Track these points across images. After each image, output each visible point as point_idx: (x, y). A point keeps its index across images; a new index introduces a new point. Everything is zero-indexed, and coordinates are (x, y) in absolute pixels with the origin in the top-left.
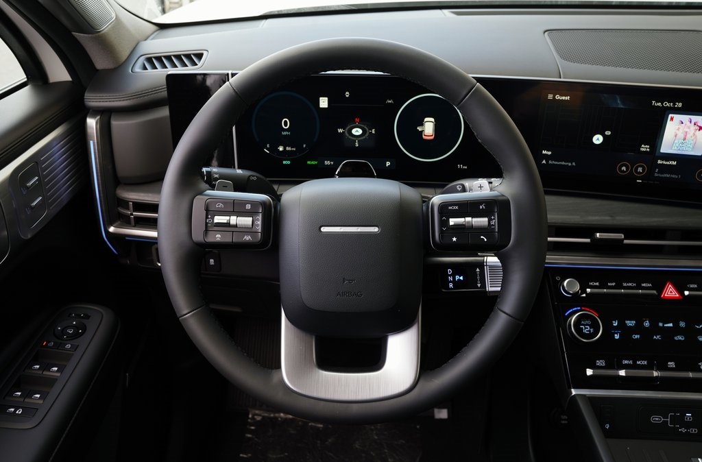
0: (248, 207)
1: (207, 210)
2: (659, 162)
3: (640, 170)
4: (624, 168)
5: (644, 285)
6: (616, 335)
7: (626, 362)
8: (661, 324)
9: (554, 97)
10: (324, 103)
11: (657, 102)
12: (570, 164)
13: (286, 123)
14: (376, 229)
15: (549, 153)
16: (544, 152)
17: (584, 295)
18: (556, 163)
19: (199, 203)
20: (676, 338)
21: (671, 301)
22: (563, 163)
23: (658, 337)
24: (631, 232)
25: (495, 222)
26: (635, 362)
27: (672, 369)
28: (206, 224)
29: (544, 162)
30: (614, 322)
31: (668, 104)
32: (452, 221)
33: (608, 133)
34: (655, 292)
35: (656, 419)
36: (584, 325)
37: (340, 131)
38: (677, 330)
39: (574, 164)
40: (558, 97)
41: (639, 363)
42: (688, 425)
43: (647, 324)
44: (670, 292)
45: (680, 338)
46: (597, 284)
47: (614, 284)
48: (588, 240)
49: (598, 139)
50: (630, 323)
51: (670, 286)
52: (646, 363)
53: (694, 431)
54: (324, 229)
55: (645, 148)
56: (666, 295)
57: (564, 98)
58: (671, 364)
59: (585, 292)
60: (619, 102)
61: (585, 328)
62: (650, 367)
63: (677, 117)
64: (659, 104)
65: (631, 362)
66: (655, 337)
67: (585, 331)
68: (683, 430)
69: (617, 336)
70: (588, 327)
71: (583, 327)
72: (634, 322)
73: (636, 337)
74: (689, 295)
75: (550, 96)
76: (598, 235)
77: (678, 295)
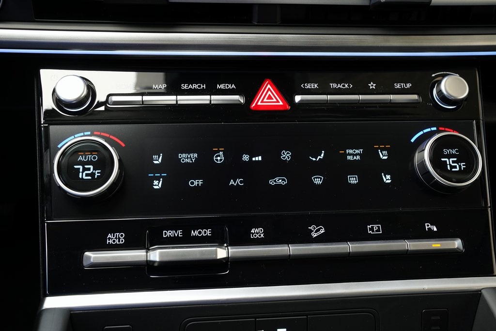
5: (222, 86)
6: (156, 182)
7: (169, 233)
8: (246, 158)
20: (272, 182)
21: (270, 114)
23: (238, 181)
26: (187, 233)
30: (155, 157)
34: (240, 99)
36: (83, 163)
38: (274, 167)
41: (194, 233)
43: (219, 158)
44: (268, 97)
45: (280, 181)
47: (163, 86)
50: (187, 158)
51: (269, 86)
52: (208, 232)
56: (259, 103)
58: (257, 232)
61: (84, 169)
62: (217, 240)
65: (180, 232)
66: (232, 182)
67: (83, 176)
69: (157, 185)
70: (91, 167)
71: (81, 167)
72: (196, 155)
73: (196, 183)
74: (302, 103)
77: (281, 103)
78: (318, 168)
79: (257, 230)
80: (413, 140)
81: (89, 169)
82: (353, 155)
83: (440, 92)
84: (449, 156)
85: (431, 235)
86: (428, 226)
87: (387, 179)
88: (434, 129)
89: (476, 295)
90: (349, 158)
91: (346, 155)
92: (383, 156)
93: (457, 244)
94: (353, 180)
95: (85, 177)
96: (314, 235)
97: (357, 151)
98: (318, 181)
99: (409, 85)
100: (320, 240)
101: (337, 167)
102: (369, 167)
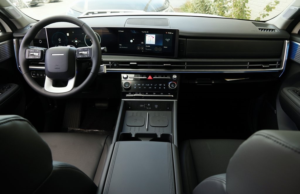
0: (38, 51)
1: (29, 52)
2: (146, 46)
3: (142, 48)
4: (139, 48)
5: (144, 76)
7: (136, 93)
10: (68, 34)
13: (60, 40)
14: (63, 54)
16: (120, 45)
18: (123, 47)
19: (27, 50)
21: (150, 80)
22: (125, 47)
24: (138, 63)
25: (89, 52)
28: (29, 55)
29: (120, 47)
31: (145, 32)
32: (80, 53)
33: (133, 39)
34: (146, 78)
35: (142, 106)
37: (72, 41)
38: (150, 86)
39: (127, 47)
40: (121, 31)
41: (139, 93)
42: (149, 107)
43: (143, 85)
44: (150, 77)
45: (150, 88)
47: (137, 76)
48: (129, 65)
49: (131, 41)
53: (150, 108)
54: (52, 55)
55: (142, 43)
58: (147, 93)
60: (135, 32)
61: (127, 85)
62: (142, 94)
63: (148, 35)
64: (143, 32)
66: (144, 88)
68: (148, 108)
69: (135, 88)
72: (140, 84)
73: (140, 88)
74: (154, 78)
75: (119, 31)
76: (131, 63)
78: (155, 86)
80: (169, 83)
82: (160, 85)
83: (173, 77)
84: (172, 85)
85: (169, 95)
86: (169, 93)
87: (164, 88)
89: (173, 101)
92: (164, 85)
93: (173, 96)
94: (160, 88)
98: (155, 88)
99: (169, 76)
100: (154, 95)
101: (158, 86)
102: (162, 86)
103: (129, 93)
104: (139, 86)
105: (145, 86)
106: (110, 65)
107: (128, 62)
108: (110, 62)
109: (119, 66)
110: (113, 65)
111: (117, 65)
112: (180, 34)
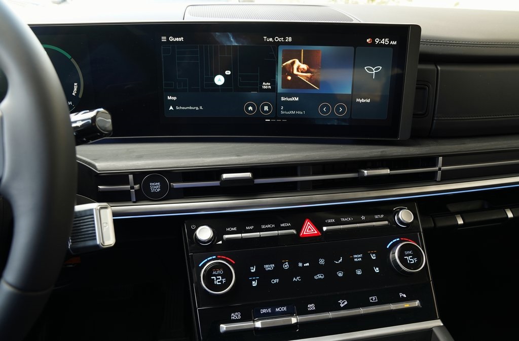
2: (283, 99)
3: (266, 108)
4: (250, 108)
5: (283, 225)
6: (254, 282)
7: (264, 311)
8: (300, 265)
9: (168, 39)
11: (269, 37)
12: (197, 109)
15: (175, 98)
16: (169, 98)
17: (220, 242)
18: (183, 108)
20: (316, 277)
21: (311, 239)
22: (191, 108)
23: (298, 278)
24: (258, 170)
26: (273, 310)
27: (312, 312)
29: (171, 108)
30: (251, 268)
31: (279, 39)
33: (228, 73)
34: (294, 231)
36: (215, 276)
38: (316, 268)
39: (201, 108)
40: (171, 39)
41: (278, 310)
43: (286, 266)
44: (309, 229)
45: (320, 276)
46: (235, 229)
47: (252, 227)
48: (217, 183)
49: (219, 80)
50: (269, 267)
51: (309, 223)
52: (285, 309)
55: (266, 86)
56: (305, 233)
57: (177, 39)
58: (311, 307)
59: (222, 239)
60: (232, 39)
61: (217, 279)
62: (290, 313)
64: (271, 39)
65: (269, 310)
66: (294, 279)
67: (217, 282)
69: (255, 284)
70: (220, 277)
71: (215, 278)
72: (273, 265)
73: (275, 281)
74: (327, 231)
75: (164, 39)
76: (225, 176)
77: (316, 232)
78: (340, 267)
79: (311, 306)
80: (388, 247)
81: (219, 279)
82: (358, 258)
83: (399, 219)
84: (408, 255)
85: (403, 300)
86: (401, 295)
87: (377, 270)
88: (398, 239)
89: (430, 331)
90: (356, 260)
91: (354, 258)
92: (373, 257)
93: (417, 303)
94: (359, 272)
95: (218, 283)
96: (342, 305)
97: (359, 256)
98: (340, 274)
99: (382, 216)
100: (345, 308)
101: (349, 266)
102: (367, 264)
103: (234, 316)
104: (273, 275)
105: (294, 270)
106: (132, 188)
107: (214, 173)
108: (131, 177)
109: (172, 189)
110: (146, 187)
111: (164, 186)
112: (423, 48)
